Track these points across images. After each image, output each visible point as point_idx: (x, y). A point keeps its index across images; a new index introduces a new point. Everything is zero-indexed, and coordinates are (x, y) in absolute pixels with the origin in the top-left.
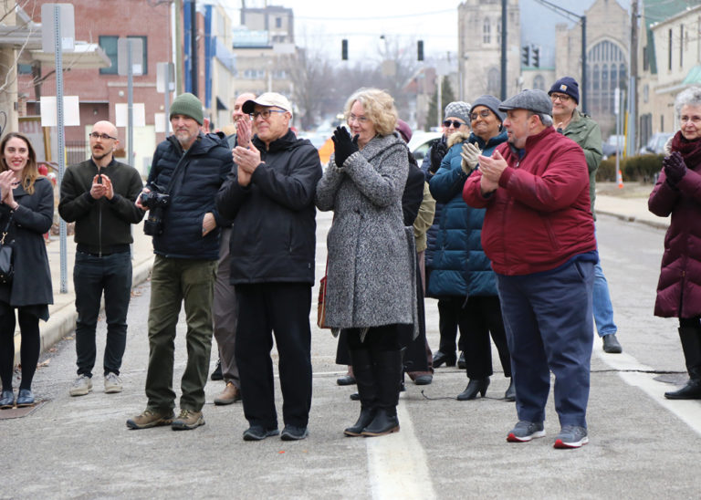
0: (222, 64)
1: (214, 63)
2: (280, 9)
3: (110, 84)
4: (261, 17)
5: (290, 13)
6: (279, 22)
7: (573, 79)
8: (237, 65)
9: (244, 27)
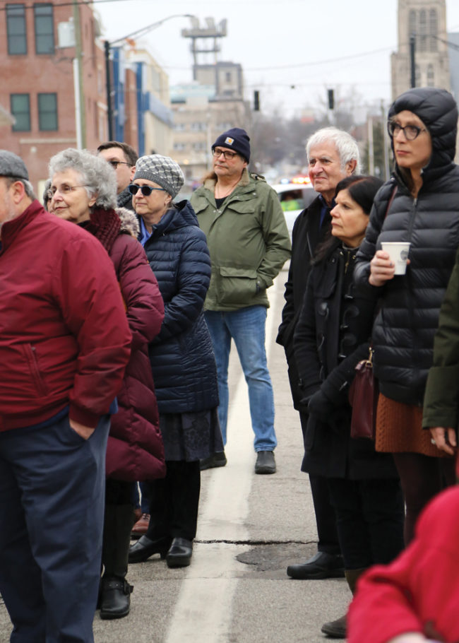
0: (158, 118)
1: (148, 117)
2: (229, 65)
3: (23, 141)
4: (211, 74)
5: (239, 68)
6: (228, 75)
7: (243, 131)
8: (175, 118)
9: (196, 83)
